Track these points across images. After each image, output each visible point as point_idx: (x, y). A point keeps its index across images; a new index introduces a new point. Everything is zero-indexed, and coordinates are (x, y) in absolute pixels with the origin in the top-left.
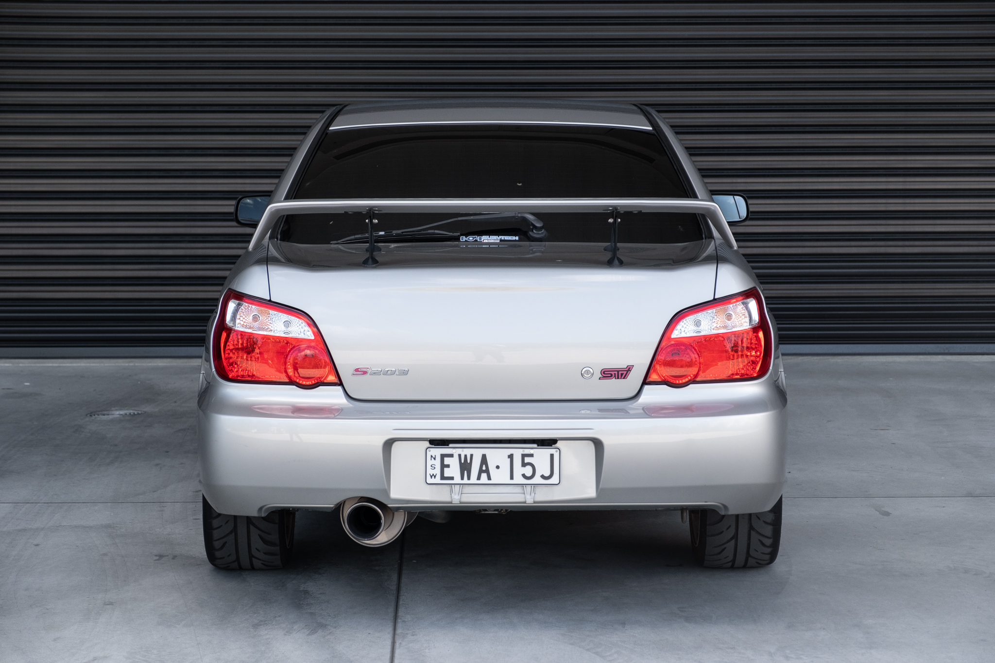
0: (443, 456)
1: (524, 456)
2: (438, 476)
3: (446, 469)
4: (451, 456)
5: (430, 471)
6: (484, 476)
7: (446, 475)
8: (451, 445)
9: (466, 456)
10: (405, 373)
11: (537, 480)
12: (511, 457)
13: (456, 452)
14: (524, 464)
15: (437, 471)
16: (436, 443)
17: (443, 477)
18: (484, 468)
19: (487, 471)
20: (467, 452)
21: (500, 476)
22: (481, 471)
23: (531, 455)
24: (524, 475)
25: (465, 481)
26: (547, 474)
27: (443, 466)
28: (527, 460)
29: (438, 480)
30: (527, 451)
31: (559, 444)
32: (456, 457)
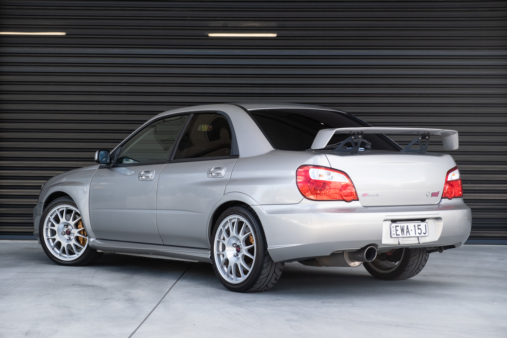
0: (396, 226)
1: (418, 226)
2: (395, 234)
3: (397, 231)
4: (398, 226)
5: (393, 233)
6: (408, 233)
7: (397, 234)
8: (397, 222)
9: (402, 226)
10: (378, 195)
11: (422, 235)
12: (415, 226)
13: (399, 225)
14: (419, 229)
15: (395, 233)
16: (394, 221)
17: (397, 235)
18: (408, 231)
19: (408, 232)
20: (402, 225)
21: (412, 234)
22: (407, 232)
23: (420, 225)
24: (419, 233)
25: (403, 236)
26: (425, 232)
27: (397, 230)
28: (419, 227)
29: (395, 236)
30: (419, 224)
31: (427, 220)
32: (399, 226)
